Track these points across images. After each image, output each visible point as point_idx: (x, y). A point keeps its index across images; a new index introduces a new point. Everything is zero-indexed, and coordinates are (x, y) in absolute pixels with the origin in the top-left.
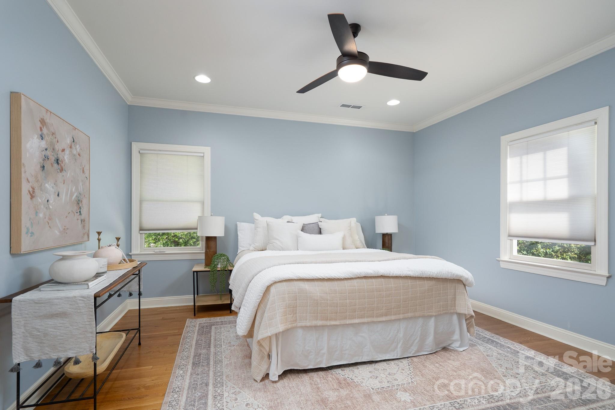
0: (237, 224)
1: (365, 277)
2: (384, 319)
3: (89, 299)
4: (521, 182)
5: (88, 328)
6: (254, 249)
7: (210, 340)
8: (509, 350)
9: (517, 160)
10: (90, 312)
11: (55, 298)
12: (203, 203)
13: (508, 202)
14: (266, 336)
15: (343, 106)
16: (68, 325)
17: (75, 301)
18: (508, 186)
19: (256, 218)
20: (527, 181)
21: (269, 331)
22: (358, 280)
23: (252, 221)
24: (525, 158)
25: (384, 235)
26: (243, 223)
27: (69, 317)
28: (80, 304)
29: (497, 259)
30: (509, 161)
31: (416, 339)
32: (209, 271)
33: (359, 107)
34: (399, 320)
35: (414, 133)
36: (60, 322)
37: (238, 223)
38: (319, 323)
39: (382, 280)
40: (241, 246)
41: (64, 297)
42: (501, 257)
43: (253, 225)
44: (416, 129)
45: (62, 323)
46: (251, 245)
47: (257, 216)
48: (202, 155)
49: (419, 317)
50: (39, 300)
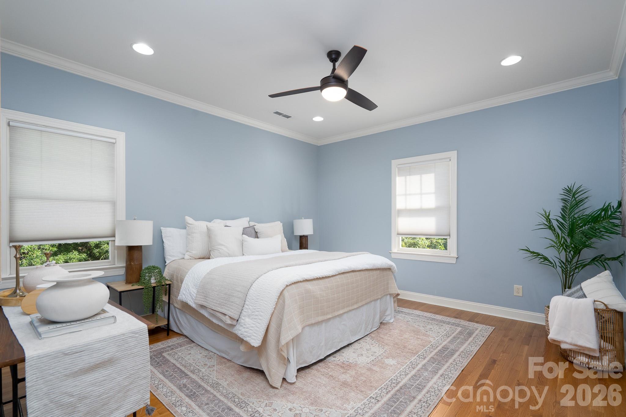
0: (161, 230)
1: (343, 273)
2: (355, 306)
3: (142, 333)
4: (406, 195)
5: (141, 373)
6: (191, 258)
7: (178, 368)
8: (414, 315)
9: (403, 178)
10: (144, 350)
11: (96, 341)
12: (114, 204)
13: (397, 209)
14: (289, 340)
15: (277, 113)
16: (114, 376)
17: (123, 339)
18: (397, 197)
19: (190, 222)
20: (410, 195)
21: (290, 335)
22: (339, 276)
23: (184, 226)
24: (408, 177)
25: (301, 237)
26: (169, 229)
27: (115, 364)
28: (130, 344)
29: (390, 252)
30: (398, 179)
31: (371, 319)
32: (143, 288)
33: (288, 117)
34: (363, 305)
35: (318, 146)
36: (103, 375)
37: (162, 228)
38: (320, 318)
39: (352, 274)
40: (170, 256)
41: (107, 338)
42: (392, 250)
43: (183, 231)
44: (320, 143)
45: (106, 375)
46: (184, 255)
47: (189, 220)
48: (114, 141)
49: (373, 301)
50: (71, 349)
